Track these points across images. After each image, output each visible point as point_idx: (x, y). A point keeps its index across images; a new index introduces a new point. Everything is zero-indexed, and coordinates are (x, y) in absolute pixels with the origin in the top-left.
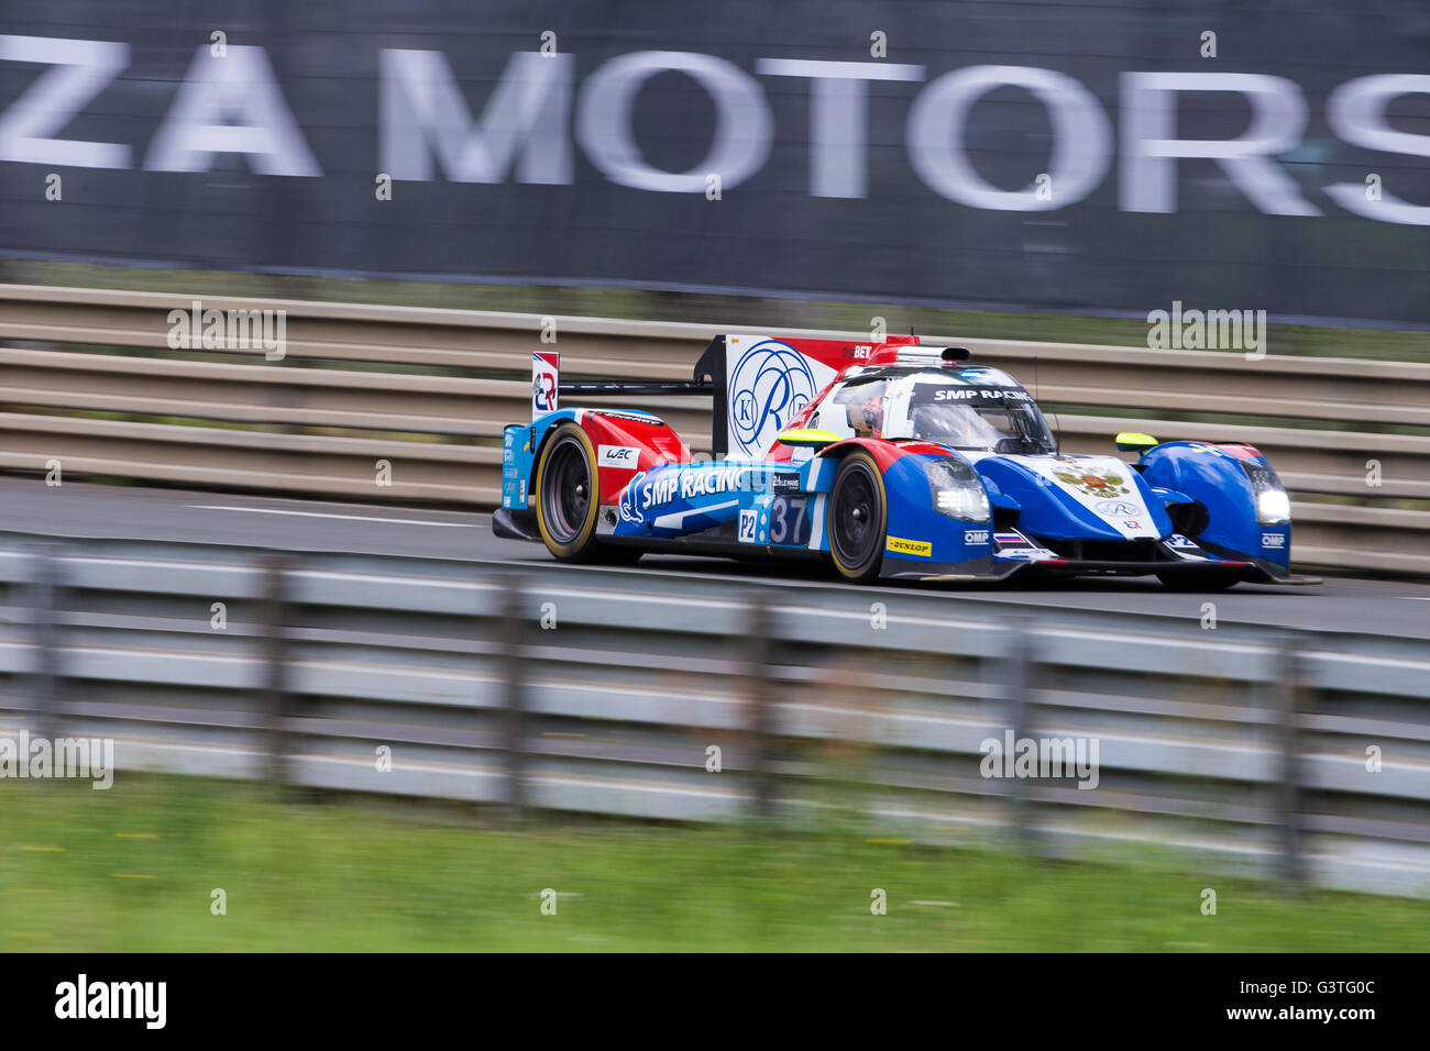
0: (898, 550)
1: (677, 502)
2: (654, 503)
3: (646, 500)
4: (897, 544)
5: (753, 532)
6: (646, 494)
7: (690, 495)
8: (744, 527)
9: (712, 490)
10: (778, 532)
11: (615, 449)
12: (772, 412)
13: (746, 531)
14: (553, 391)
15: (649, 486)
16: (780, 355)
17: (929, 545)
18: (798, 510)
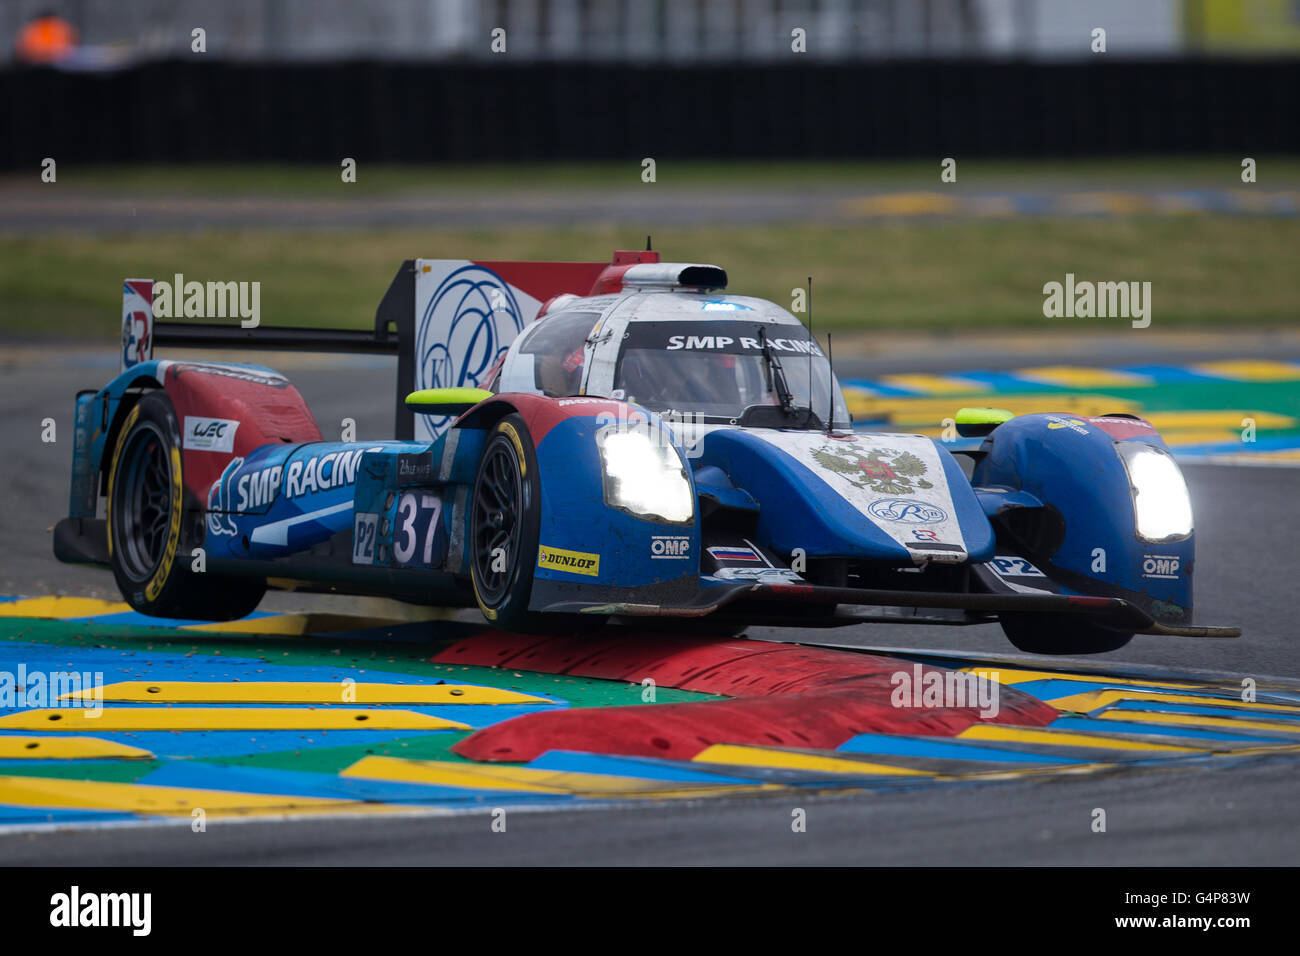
0: (554, 566)
1: (280, 505)
2: (251, 505)
3: (241, 500)
4: (552, 558)
5: (371, 548)
6: (242, 491)
7: (297, 493)
8: (361, 540)
9: (325, 485)
10: (404, 547)
11: (205, 423)
12: (471, 376)
13: (362, 546)
14: (145, 339)
15: (245, 478)
16: (483, 287)
17: (596, 558)
18: (431, 511)
